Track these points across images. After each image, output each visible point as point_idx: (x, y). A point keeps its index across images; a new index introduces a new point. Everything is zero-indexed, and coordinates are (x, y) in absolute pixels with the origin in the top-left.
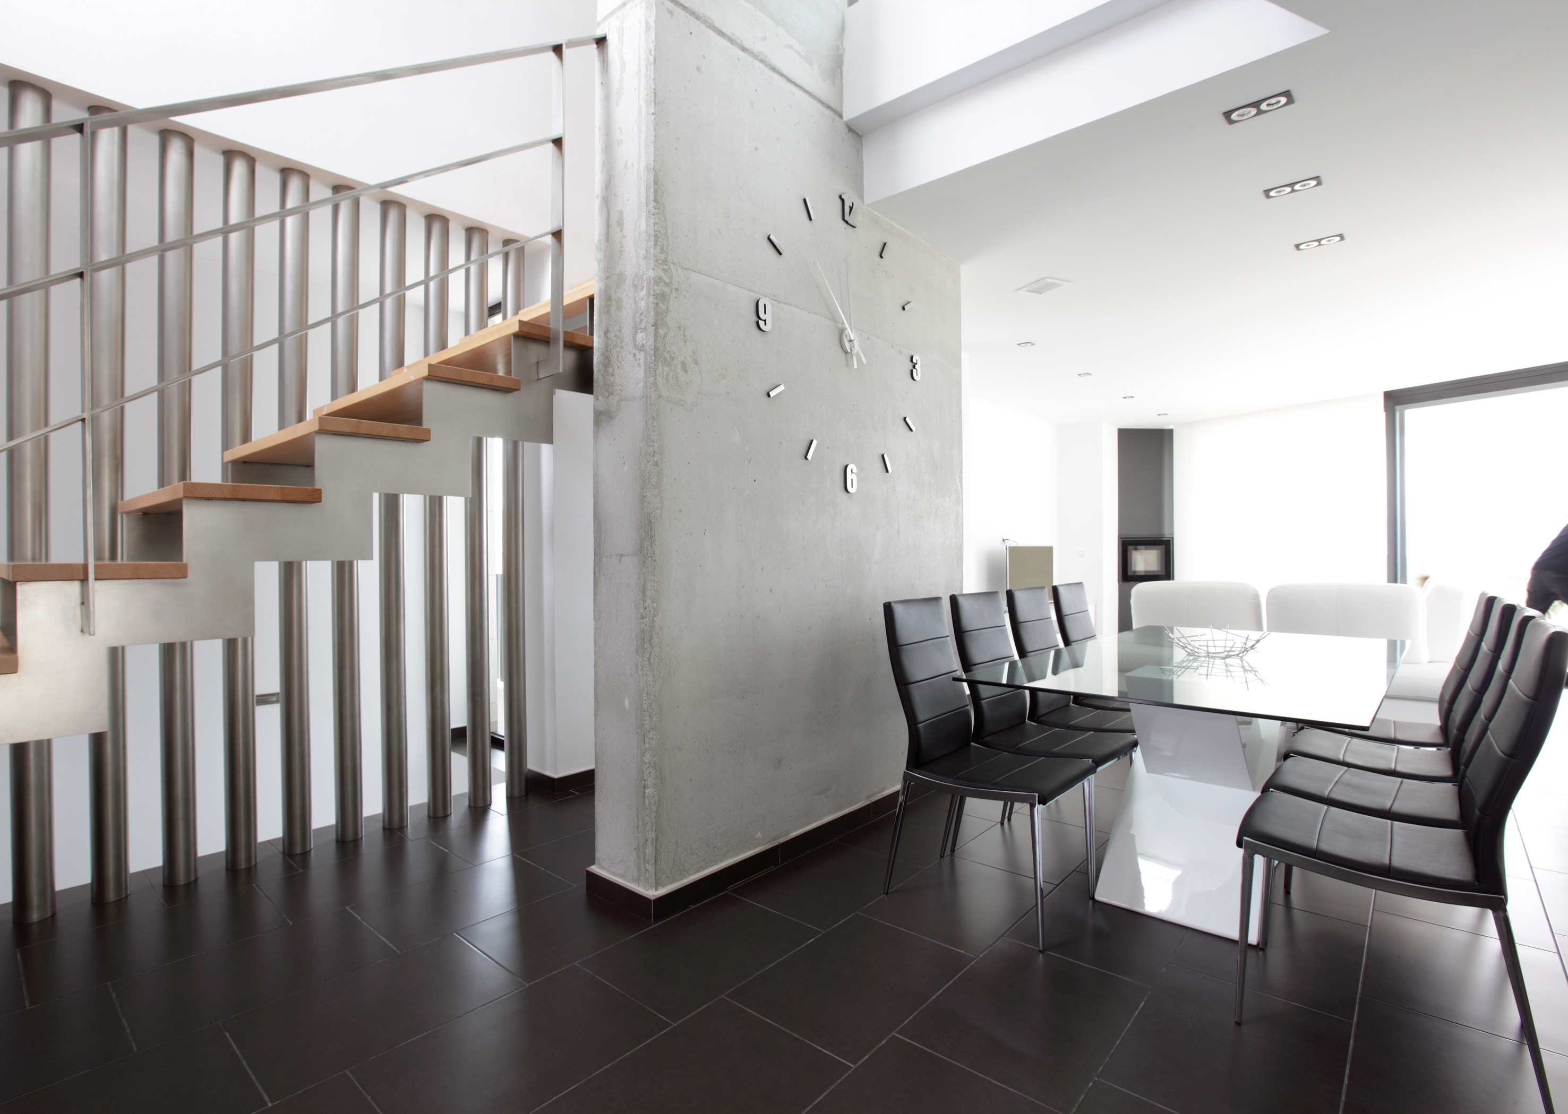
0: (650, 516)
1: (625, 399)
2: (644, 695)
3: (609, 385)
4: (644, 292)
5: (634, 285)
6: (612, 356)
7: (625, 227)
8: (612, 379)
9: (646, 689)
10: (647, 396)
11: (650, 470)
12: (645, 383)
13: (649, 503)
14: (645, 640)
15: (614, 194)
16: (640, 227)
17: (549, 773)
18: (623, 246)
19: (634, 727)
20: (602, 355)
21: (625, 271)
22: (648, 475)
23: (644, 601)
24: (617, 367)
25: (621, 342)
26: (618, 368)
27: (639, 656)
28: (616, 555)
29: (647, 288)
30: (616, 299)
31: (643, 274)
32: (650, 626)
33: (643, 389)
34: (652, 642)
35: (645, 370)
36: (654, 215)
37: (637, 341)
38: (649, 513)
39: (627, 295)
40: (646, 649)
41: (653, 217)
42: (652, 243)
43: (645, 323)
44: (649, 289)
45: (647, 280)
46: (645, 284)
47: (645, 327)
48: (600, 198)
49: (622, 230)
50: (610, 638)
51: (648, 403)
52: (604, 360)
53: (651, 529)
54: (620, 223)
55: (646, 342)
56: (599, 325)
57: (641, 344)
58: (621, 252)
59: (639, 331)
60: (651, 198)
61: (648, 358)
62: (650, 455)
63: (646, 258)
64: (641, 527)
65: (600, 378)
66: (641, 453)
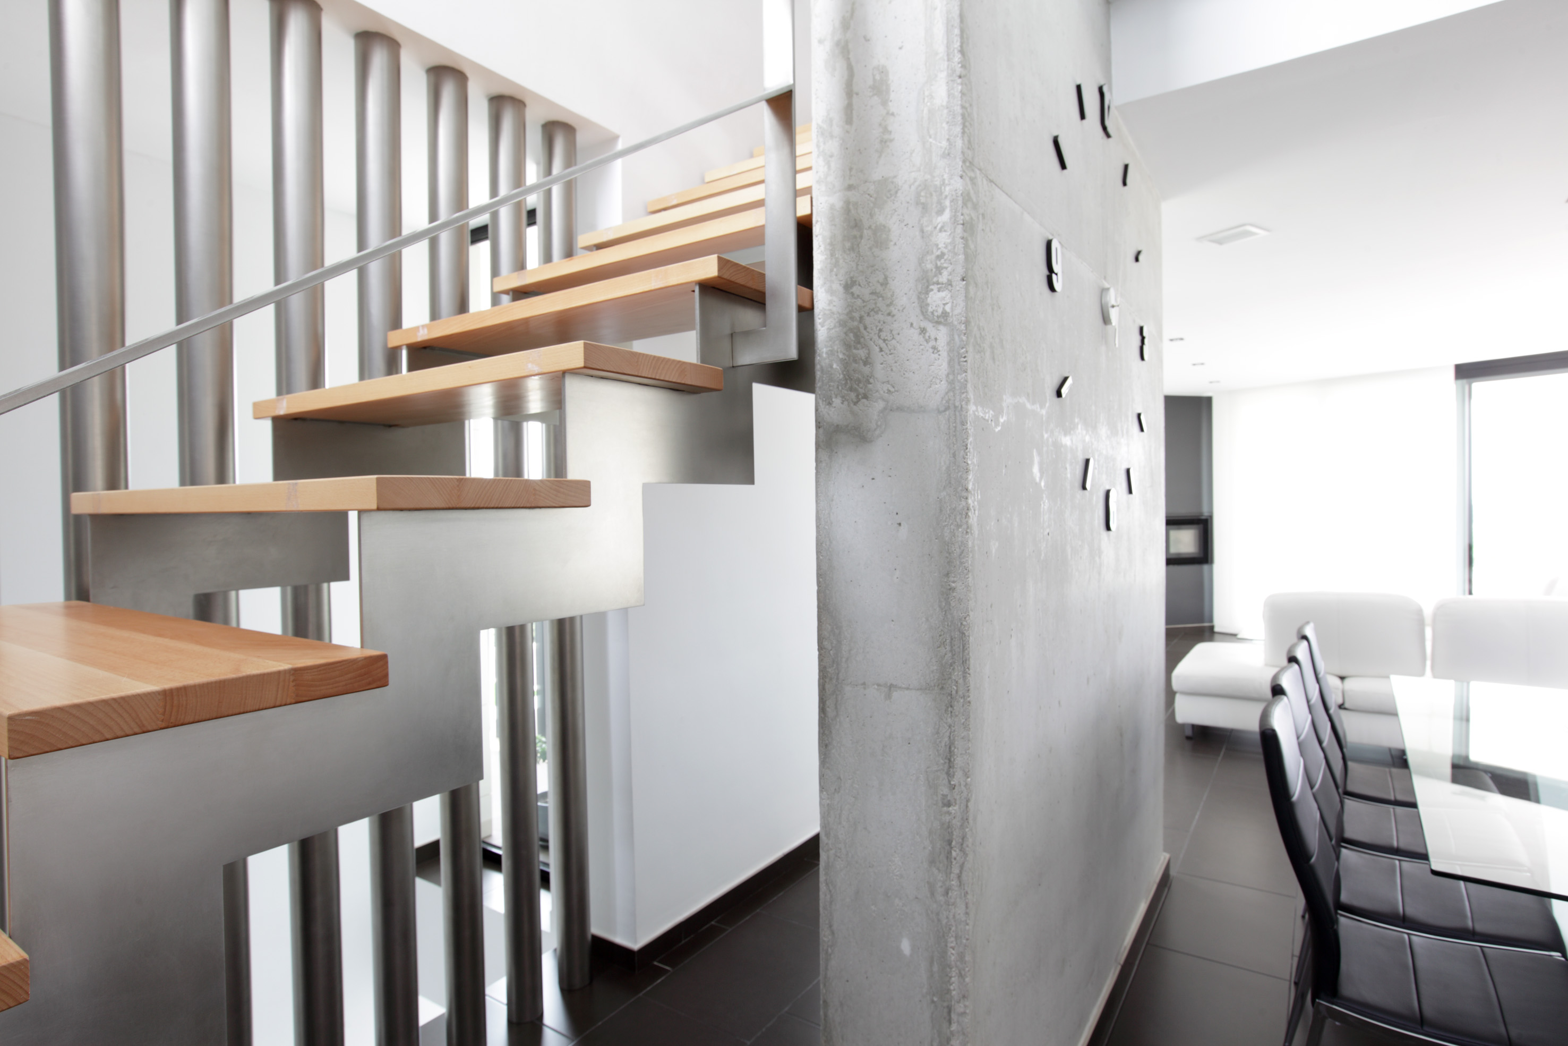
0: (962, 624)
1: (900, 409)
2: (949, 940)
3: (859, 381)
4: (946, 216)
5: (918, 203)
6: (865, 328)
7: (892, 96)
8: (866, 370)
9: (953, 928)
10: (955, 407)
11: (962, 542)
12: (951, 383)
13: (960, 600)
14: (954, 843)
15: (865, 37)
16: (931, 97)
17: (620, 939)
18: (890, 132)
19: (925, 990)
20: (841, 325)
21: (895, 177)
22: (958, 550)
23: (950, 775)
24: (877, 349)
25: (888, 305)
26: (881, 350)
27: (938, 869)
28: (879, 685)
29: (951, 210)
30: (873, 227)
31: (943, 183)
32: (962, 819)
33: (947, 393)
34: (964, 845)
35: (950, 362)
36: (960, 77)
37: (928, 305)
38: (960, 619)
39: (901, 221)
40: (955, 859)
41: (959, 81)
42: (958, 129)
43: (950, 274)
44: (956, 212)
45: (952, 195)
46: (947, 203)
47: (949, 280)
48: (828, 45)
49: (885, 103)
50: (865, 828)
51: (958, 421)
52: (846, 333)
53: (963, 647)
54: (880, 88)
55: (952, 310)
56: (831, 271)
57: (940, 311)
58: (884, 143)
59: (935, 287)
60: (956, 46)
61: (956, 337)
62: (961, 514)
63: (949, 154)
64: (944, 643)
65: (835, 366)
66: (941, 510)
